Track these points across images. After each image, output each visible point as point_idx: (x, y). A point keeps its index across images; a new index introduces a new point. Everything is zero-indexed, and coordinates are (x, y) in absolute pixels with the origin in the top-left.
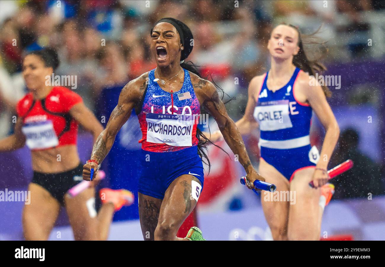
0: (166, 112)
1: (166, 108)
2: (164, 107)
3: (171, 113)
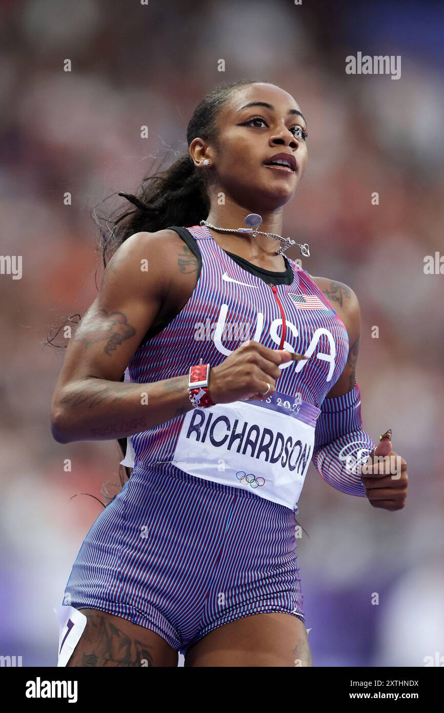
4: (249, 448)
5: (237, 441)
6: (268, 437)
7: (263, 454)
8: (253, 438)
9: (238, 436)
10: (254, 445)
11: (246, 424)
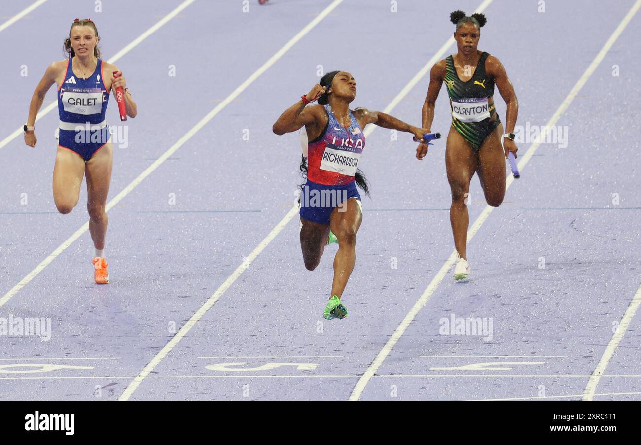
0: (344, 144)
1: (345, 141)
2: (343, 140)
3: (347, 145)
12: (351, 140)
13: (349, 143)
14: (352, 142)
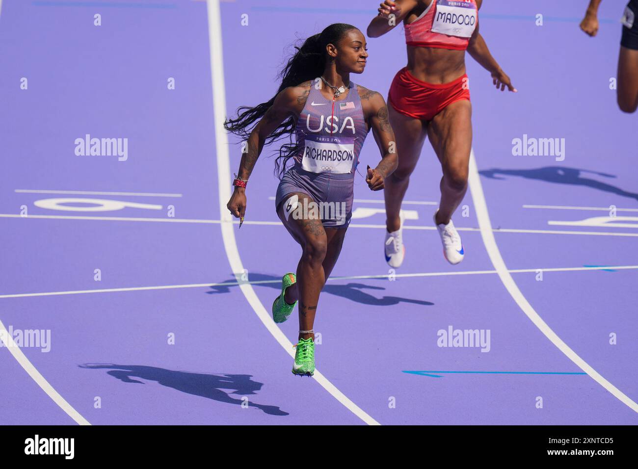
4: (324, 158)
5: (319, 156)
6: (330, 153)
7: (330, 159)
8: (324, 154)
9: (319, 155)
10: (325, 157)
11: (321, 150)
12: (334, 117)
13: (332, 121)
14: (337, 120)
